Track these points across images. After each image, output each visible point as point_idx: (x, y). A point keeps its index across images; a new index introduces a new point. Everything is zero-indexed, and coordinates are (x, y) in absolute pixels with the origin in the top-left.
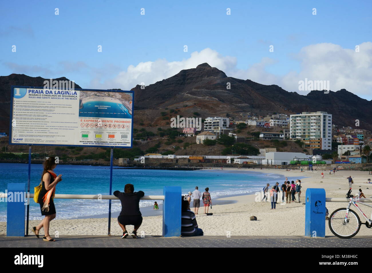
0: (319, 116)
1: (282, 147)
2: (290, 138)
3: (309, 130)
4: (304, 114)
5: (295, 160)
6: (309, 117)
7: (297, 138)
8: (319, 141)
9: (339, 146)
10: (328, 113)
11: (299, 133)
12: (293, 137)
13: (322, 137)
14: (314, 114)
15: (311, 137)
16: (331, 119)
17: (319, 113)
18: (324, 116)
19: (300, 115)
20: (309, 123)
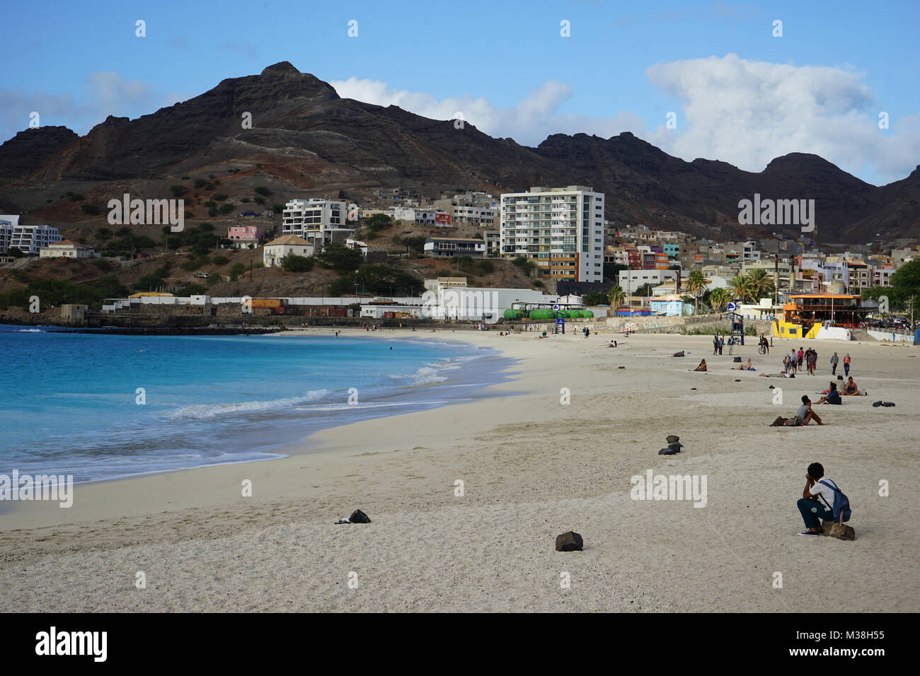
0: (574, 198)
1: (481, 276)
2: (502, 252)
3: (547, 231)
4: (535, 192)
5: (517, 307)
6: (548, 198)
7: (518, 251)
8: (573, 259)
9: (622, 273)
10: (595, 190)
11: (523, 240)
12: (508, 249)
13: (579, 249)
14: (560, 192)
15: (553, 251)
16: (602, 204)
17: (572, 191)
18: (586, 198)
19: (526, 194)
20: (548, 215)
